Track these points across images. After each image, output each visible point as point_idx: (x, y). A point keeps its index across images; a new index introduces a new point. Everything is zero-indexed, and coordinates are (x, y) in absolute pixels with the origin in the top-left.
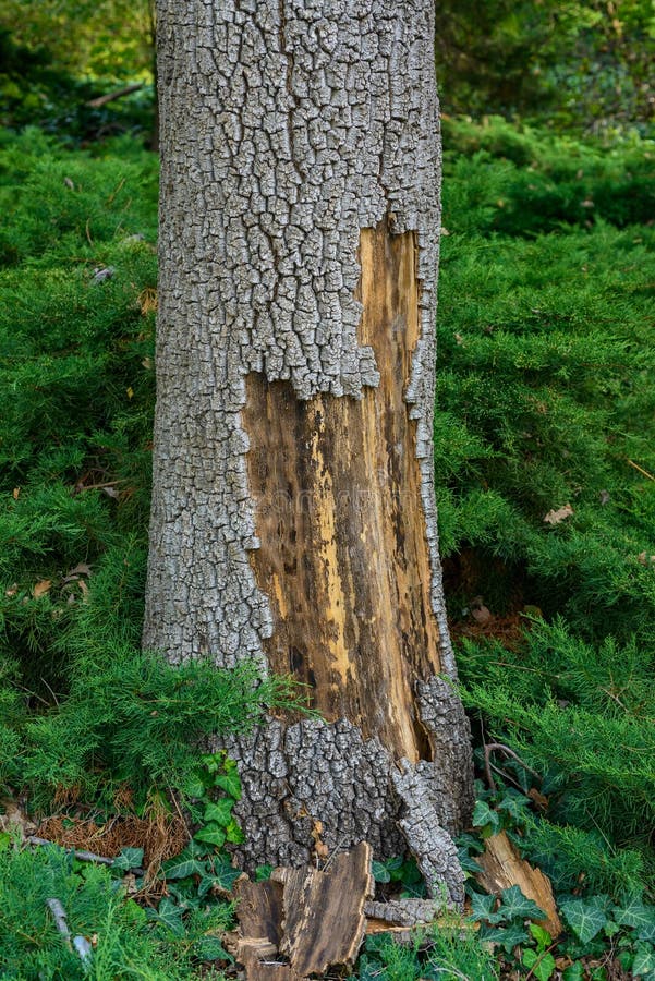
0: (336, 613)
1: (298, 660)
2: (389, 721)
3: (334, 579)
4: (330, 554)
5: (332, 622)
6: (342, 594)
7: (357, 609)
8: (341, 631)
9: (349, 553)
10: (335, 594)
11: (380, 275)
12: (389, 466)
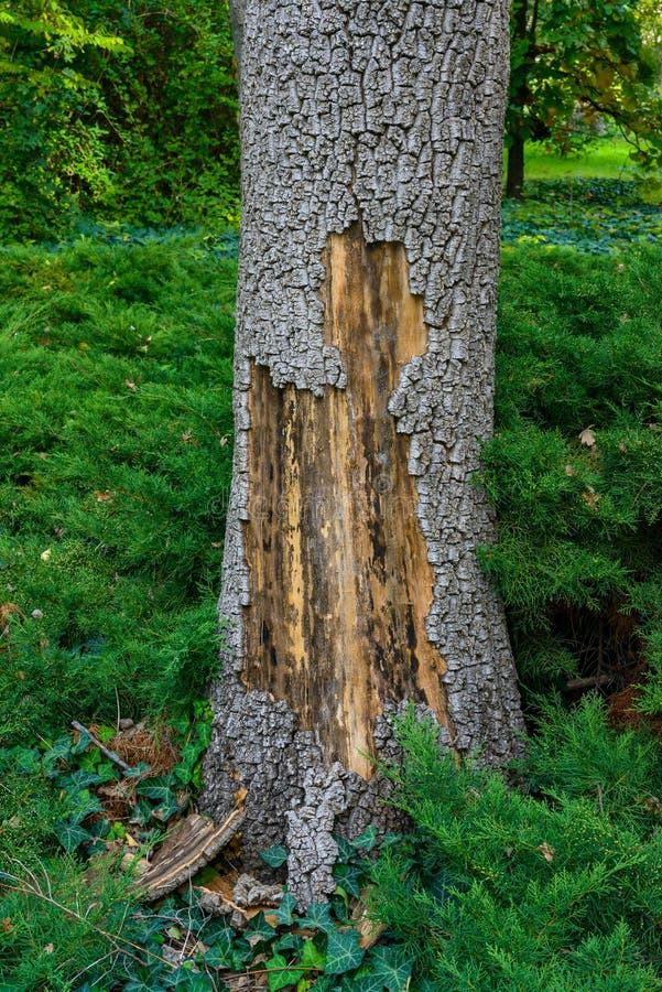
0: (296, 599)
1: (266, 635)
2: (336, 723)
3: (297, 566)
4: (295, 540)
5: (292, 607)
6: (302, 582)
7: (313, 601)
8: (300, 617)
9: (310, 544)
10: (297, 581)
11: (356, 280)
12: (367, 472)
